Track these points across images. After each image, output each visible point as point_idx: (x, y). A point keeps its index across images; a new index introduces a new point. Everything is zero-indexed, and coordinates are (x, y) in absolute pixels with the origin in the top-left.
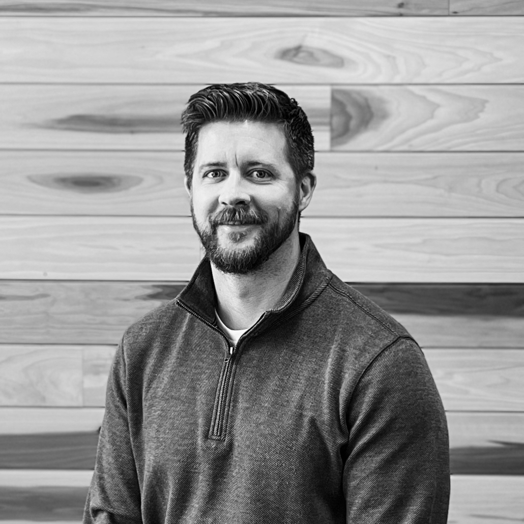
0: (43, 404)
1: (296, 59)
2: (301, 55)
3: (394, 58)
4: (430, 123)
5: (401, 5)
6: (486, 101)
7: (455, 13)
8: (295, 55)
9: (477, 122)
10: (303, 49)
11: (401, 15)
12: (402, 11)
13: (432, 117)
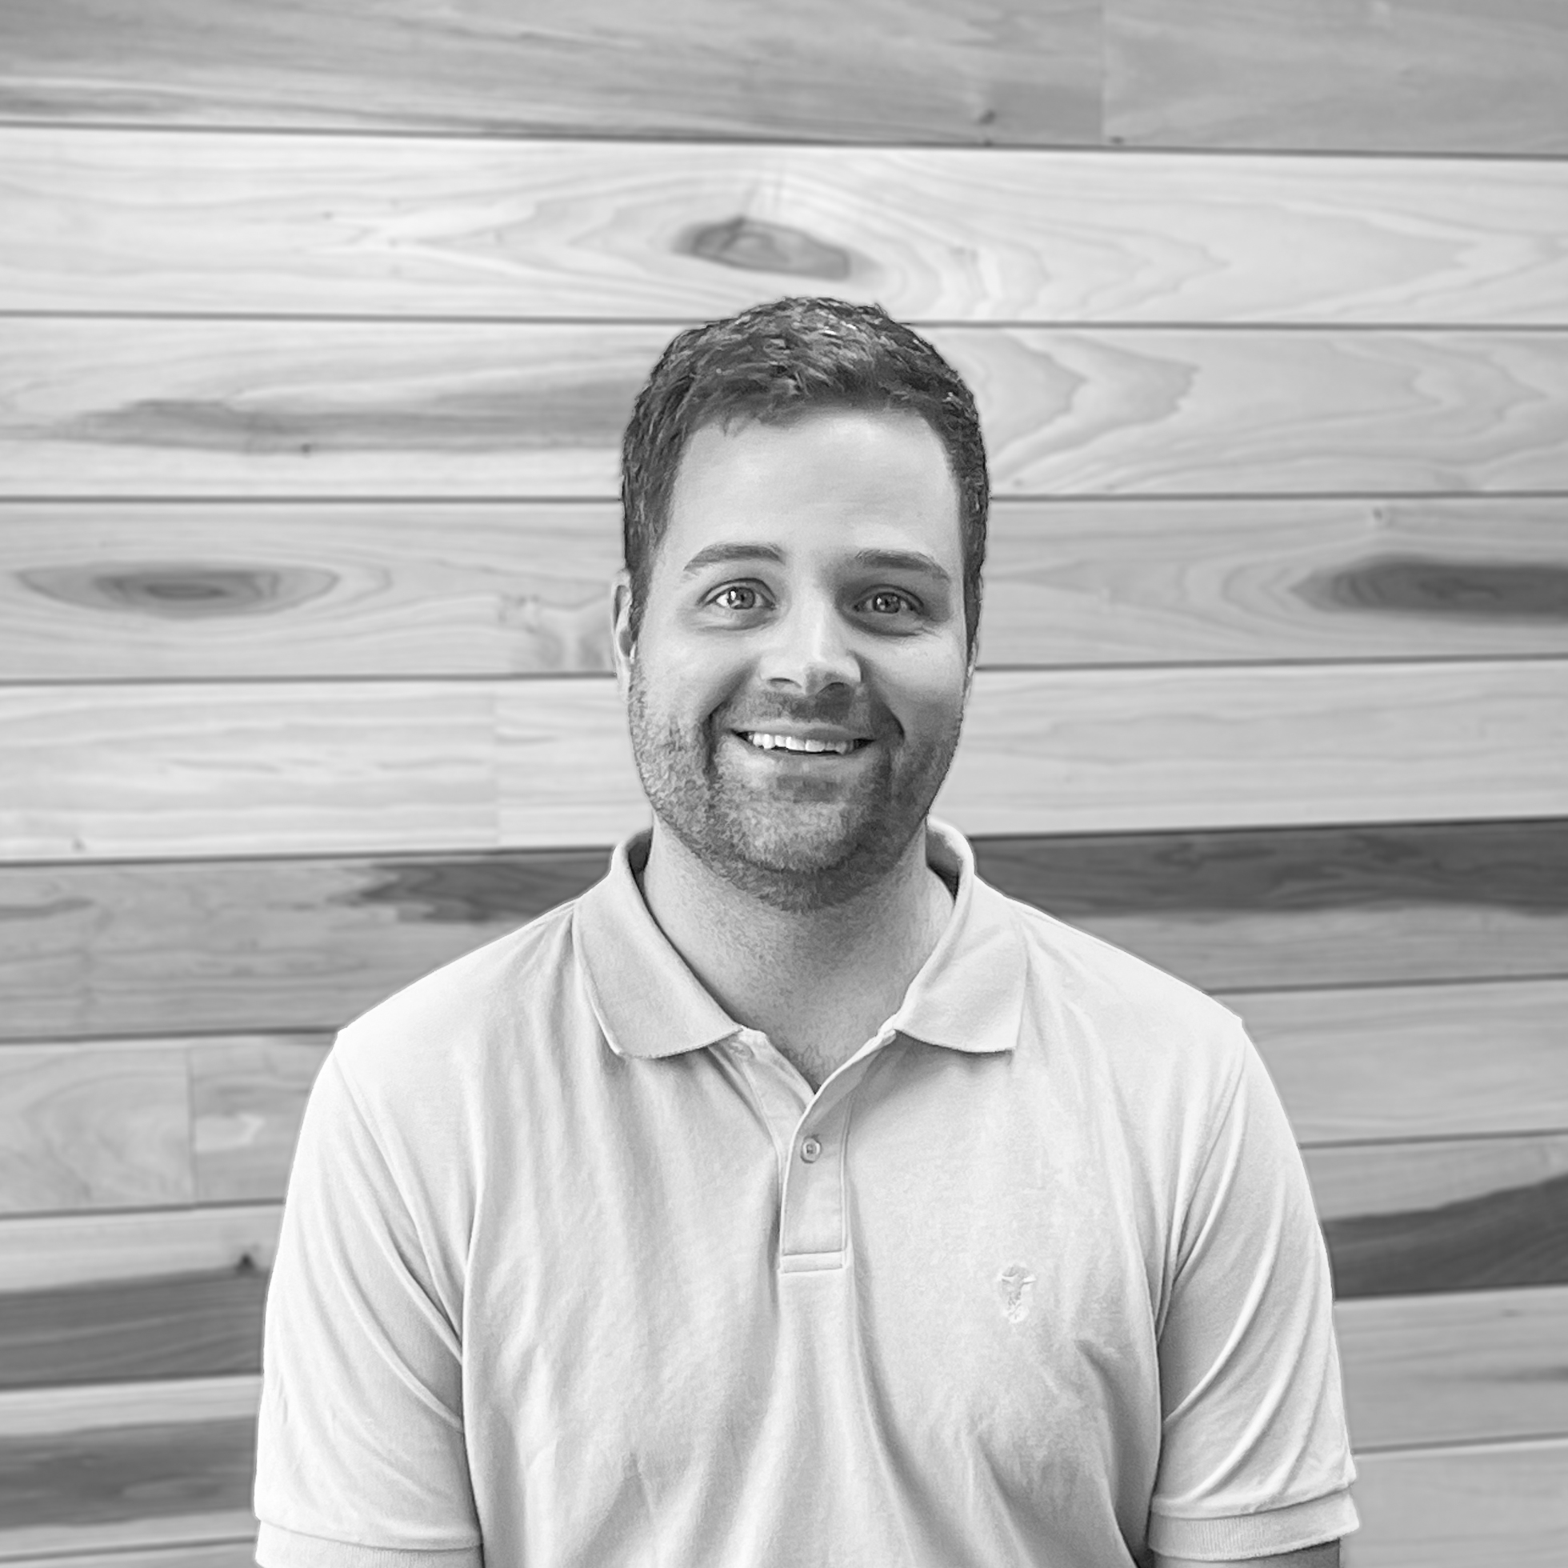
0: (84, 1205)
1: (729, 255)
2: (745, 244)
3: (974, 256)
4: (1065, 424)
5: (988, 119)
6: (1194, 369)
8: (728, 244)
9: (1174, 421)
10: (746, 228)
11: (988, 145)
12: (991, 132)
13: (1066, 409)
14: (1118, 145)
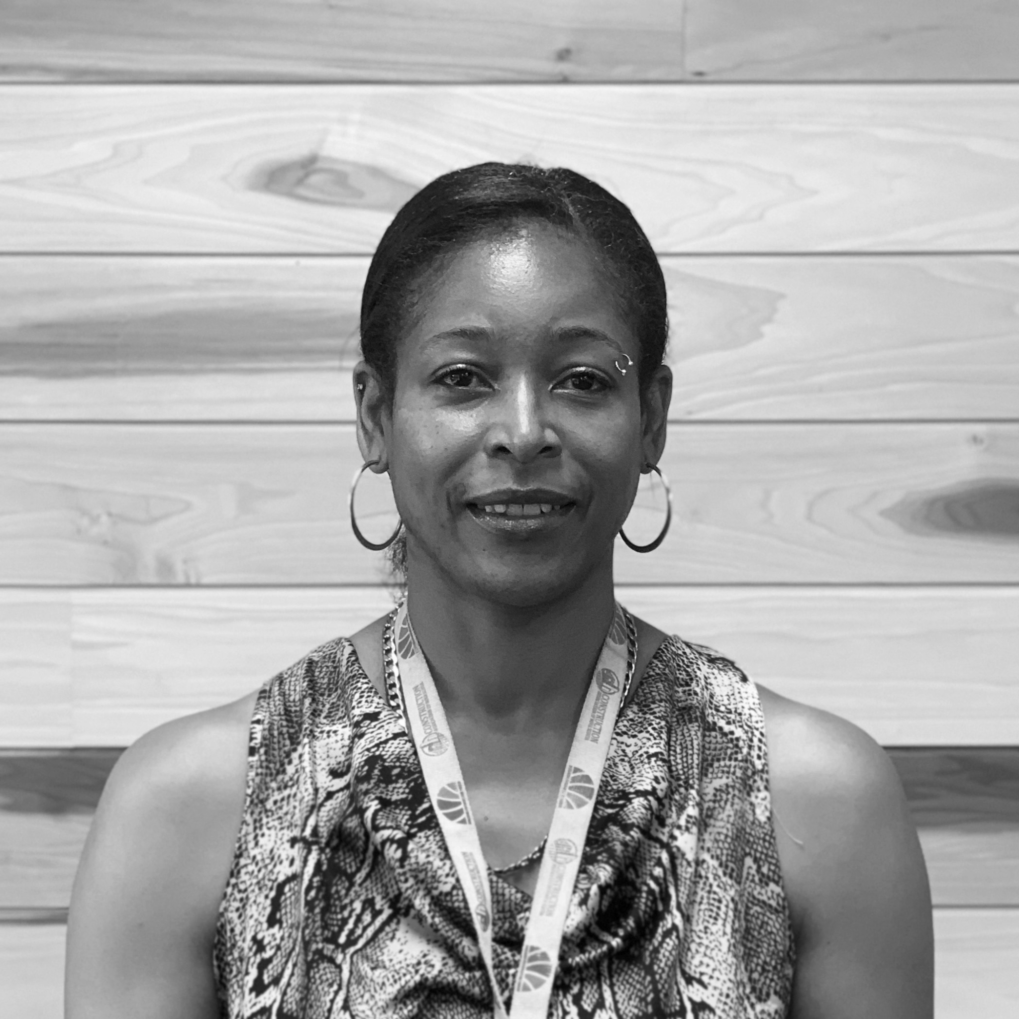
1: (302, 191)
2: (316, 180)
5: (563, 55)
6: (782, 296)
7: (700, 74)
8: (300, 182)
10: (319, 165)
11: (565, 80)
12: (565, 68)
14: (700, 78)
